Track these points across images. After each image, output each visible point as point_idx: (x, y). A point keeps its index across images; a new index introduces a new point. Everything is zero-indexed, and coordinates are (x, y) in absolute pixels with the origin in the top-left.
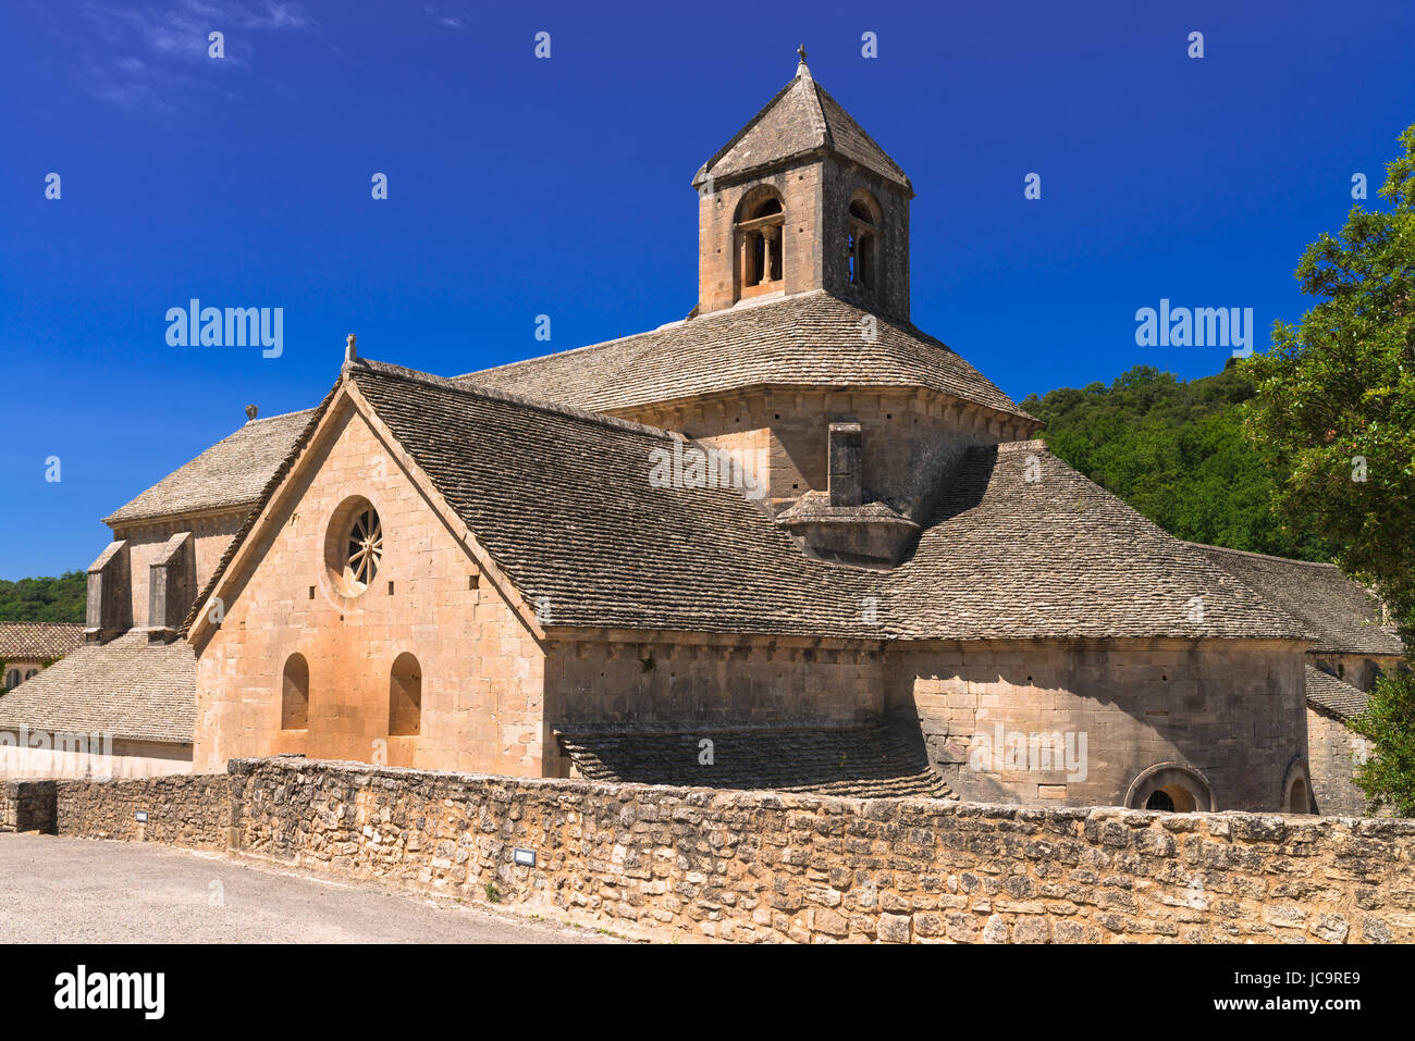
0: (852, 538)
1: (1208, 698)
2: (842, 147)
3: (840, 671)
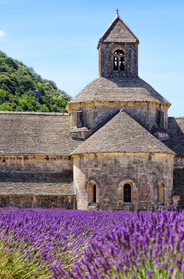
0: (79, 135)
1: (99, 165)
2: (109, 39)
3: (58, 162)
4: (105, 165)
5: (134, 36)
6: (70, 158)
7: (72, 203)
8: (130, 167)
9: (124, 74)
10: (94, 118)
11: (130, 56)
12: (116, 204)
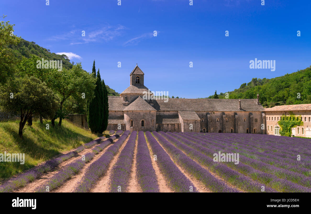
0: (125, 104)
1: (134, 114)
2: (135, 73)
3: (119, 113)
4: (136, 115)
5: (142, 72)
6: (123, 111)
7: (124, 126)
8: (144, 115)
9: (139, 85)
10: (131, 98)
11: (141, 79)
12: (139, 127)
